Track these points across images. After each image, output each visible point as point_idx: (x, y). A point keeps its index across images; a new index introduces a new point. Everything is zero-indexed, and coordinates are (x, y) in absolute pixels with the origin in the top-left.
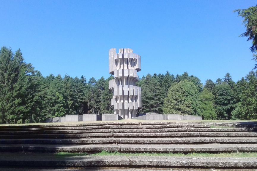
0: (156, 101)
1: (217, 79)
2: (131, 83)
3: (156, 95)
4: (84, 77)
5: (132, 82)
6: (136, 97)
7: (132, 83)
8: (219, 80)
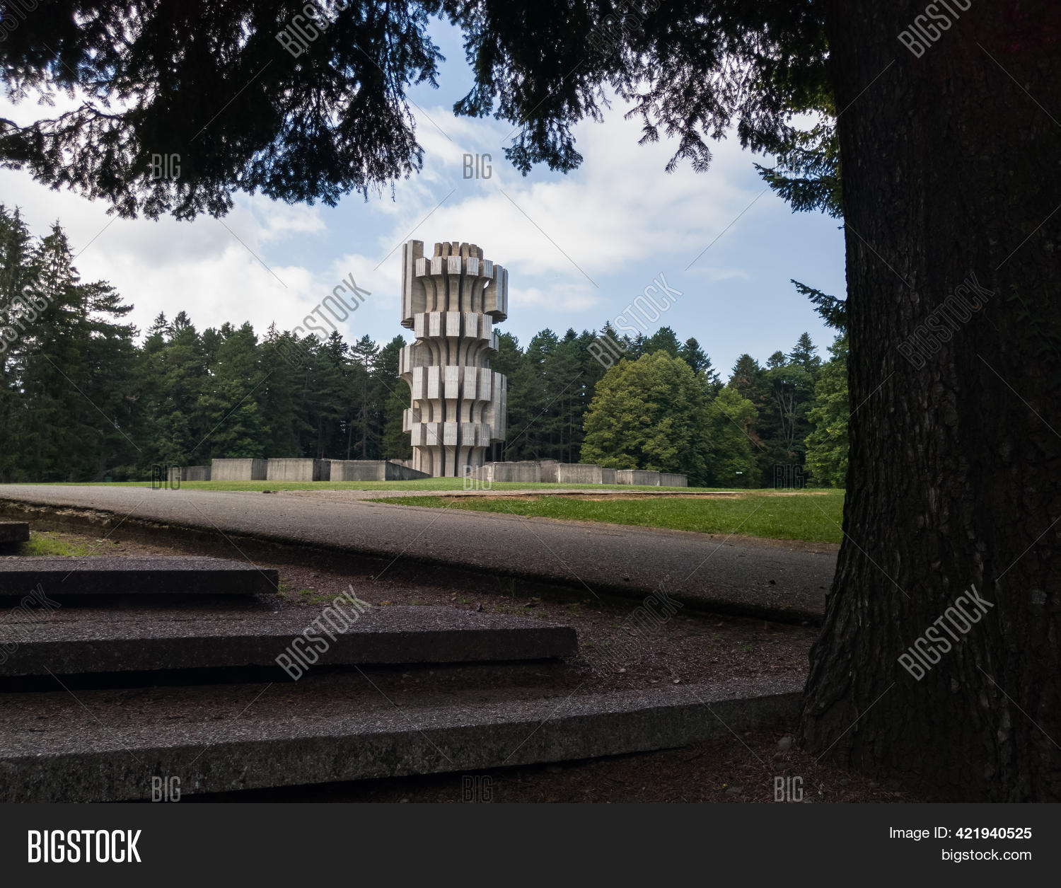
0: (567, 420)
1: (770, 356)
2: (470, 360)
3: (567, 403)
4: (341, 337)
5: (477, 357)
6: (486, 405)
7: (477, 360)
8: (778, 357)
